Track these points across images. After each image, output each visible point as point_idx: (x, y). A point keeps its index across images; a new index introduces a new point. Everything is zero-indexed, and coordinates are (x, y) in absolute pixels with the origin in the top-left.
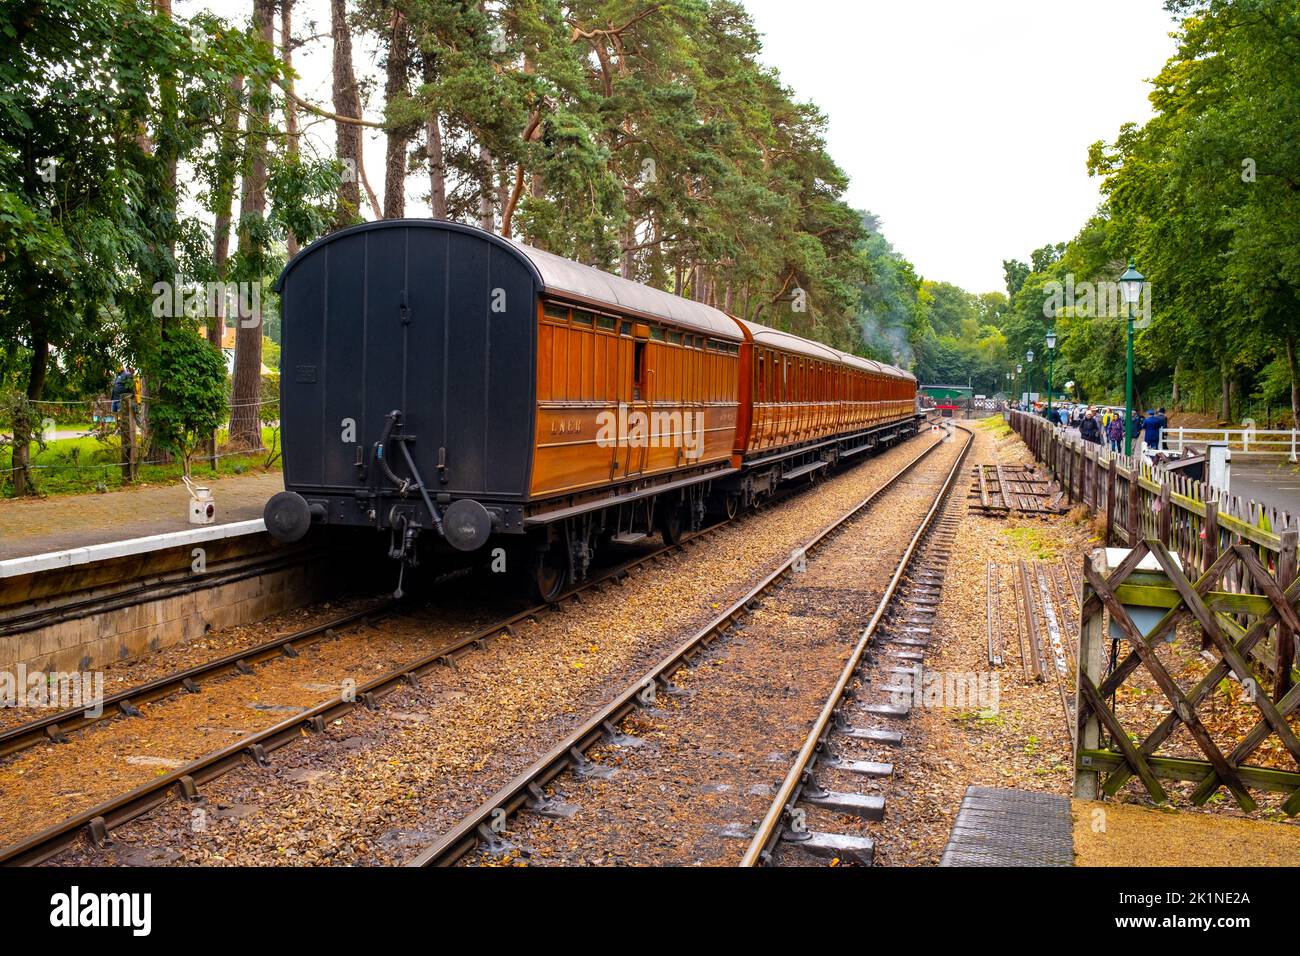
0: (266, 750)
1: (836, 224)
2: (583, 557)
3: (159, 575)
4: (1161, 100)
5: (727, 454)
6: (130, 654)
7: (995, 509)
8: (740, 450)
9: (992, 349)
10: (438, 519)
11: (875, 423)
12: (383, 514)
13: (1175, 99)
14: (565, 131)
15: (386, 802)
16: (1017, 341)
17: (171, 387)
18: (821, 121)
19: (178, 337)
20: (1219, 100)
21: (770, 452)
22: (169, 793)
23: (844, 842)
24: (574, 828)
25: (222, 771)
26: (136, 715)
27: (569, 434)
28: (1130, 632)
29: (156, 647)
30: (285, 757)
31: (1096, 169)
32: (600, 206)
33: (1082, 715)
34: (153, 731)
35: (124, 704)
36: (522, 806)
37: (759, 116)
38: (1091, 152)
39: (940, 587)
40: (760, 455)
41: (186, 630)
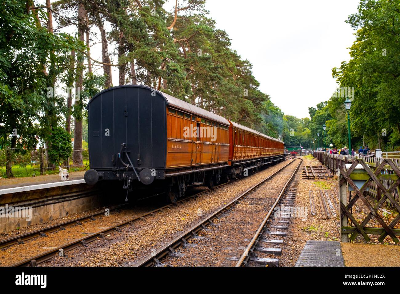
0: (86, 243)
1: (257, 97)
2: (183, 188)
3: (52, 196)
4: (353, 54)
5: (227, 161)
6: (43, 221)
7: (311, 177)
8: (230, 160)
9: (306, 135)
10: (138, 176)
11: (272, 155)
12: (121, 175)
13: (357, 53)
14: (173, 68)
15: (124, 255)
16: (314, 131)
17: (55, 144)
18: (250, 65)
19: (57, 130)
20: (371, 53)
21: (240, 161)
22: (56, 254)
23: (269, 260)
24: (184, 260)
25: (73, 248)
26: (45, 236)
27: (177, 149)
28: (355, 188)
29: (51, 219)
30: (92, 245)
31: (335, 76)
32: (184, 90)
33: (342, 215)
34: (51, 240)
35: (42, 233)
36: (167, 254)
37: (232, 64)
38: (333, 70)
39: (295, 196)
40: (237, 162)
41: (60, 214)
